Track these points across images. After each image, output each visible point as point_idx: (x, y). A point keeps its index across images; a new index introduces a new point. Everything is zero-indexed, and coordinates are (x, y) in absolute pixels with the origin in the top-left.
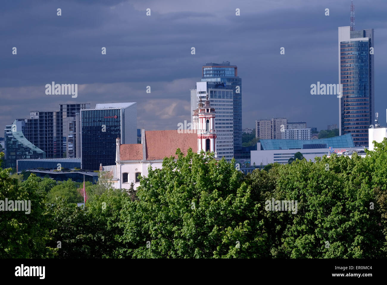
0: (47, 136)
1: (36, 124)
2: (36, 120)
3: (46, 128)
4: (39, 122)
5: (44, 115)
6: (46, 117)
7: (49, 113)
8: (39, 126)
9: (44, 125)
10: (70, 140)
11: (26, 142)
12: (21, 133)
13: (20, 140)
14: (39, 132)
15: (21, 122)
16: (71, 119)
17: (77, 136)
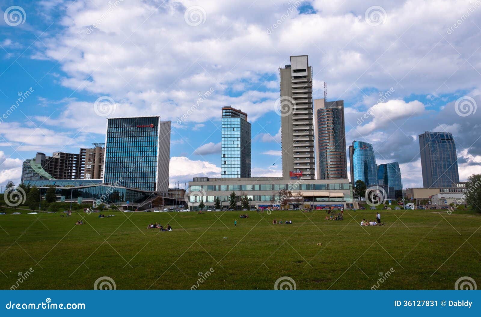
0: (67, 174)
1: (56, 162)
2: (56, 159)
3: (66, 167)
4: (59, 161)
5: (65, 155)
6: (67, 158)
7: (70, 154)
8: (59, 164)
9: (64, 165)
10: (88, 170)
11: (42, 172)
12: (40, 165)
13: (37, 170)
14: (59, 170)
15: (41, 156)
16: (92, 150)
17: (96, 167)
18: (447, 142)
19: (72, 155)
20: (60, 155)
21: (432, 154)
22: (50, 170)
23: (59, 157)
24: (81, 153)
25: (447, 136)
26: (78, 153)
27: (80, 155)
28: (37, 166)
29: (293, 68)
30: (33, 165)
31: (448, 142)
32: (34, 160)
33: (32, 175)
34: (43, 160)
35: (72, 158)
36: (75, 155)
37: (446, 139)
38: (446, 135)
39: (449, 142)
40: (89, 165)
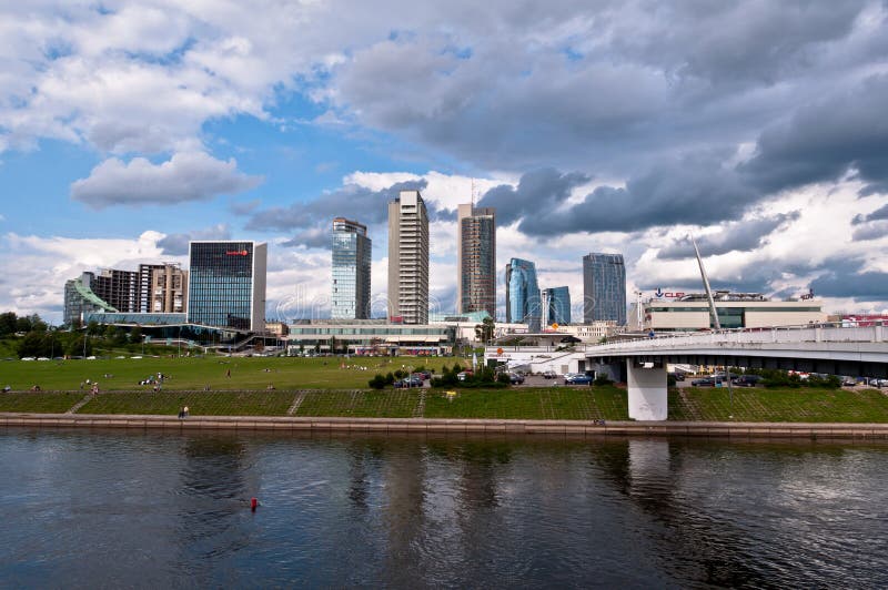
1: (108, 283)
2: (107, 279)
4: (111, 281)
5: (119, 274)
6: (121, 277)
7: (125, 272)
8: (111, 286)
9: (118, 286)
10: (158, 297)
11: (95, 299)
12: (89, 289)
13: (87, 296)
15: (89, 276)
16: (162, 271)
17: (168, 293)
18: (615, 266)
19: (129, 273)
20: (112, 273)
21: (596, 282)
22: (102, 295)
23: (111, 276)
24: (141, 270)
25: (616, 258)
26: (137, 270)
27: (139, 274)
28: (85, 290)
29: (403, 203)
30: (79, 288)
31: (617, 266)
32: (80, 282)
33: (82, 302)
34: (92, 281)
35: (129, 277)
36: (133, 273)
37: (615, 263)
40: (157, 291)
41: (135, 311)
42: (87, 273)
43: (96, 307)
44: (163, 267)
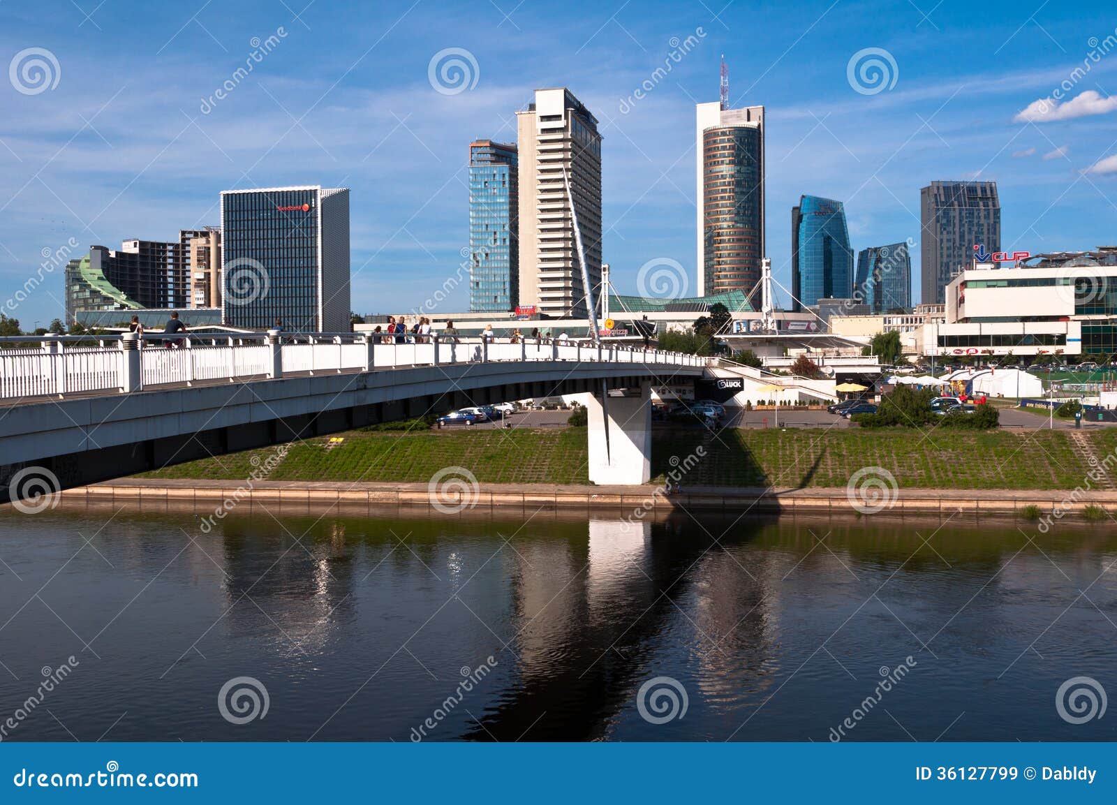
1: (132, 262)
2: (133, 256)
3: (153, 271)
4: (138, 260)
5: (149, 247)
6: (153, 252)
7: (159, 244)
8: (138, 266)
10: (199, 283)
11: (107, 289)
12: (100, 272)
13: (96, 284)
14: (139, 279)
15: (99, 252)
16: (201, 241)
17: (213, 276)
18: (981, 203)
19: (164, 245)
20: (138, 245)
21: (941, 233)
22: (121, 281)
23: (136, 250)
24: (183, 239)
25: (984, 190)
26: (177, 239)
27: (180, 246)
28: (94, 274)
30: (84, 271)
31: (984, 203)
32: (87, 262)
33: (87, 294)
34: (105, 260)
35: (166, 252)
36: (170, 245)
37: (980, 198)
38: (981, 188)
39: (986, 205)
40: (196, 273)
41: (177, 305)
42: (97, 248)
43: (108, 301)
44: (205, 234)
